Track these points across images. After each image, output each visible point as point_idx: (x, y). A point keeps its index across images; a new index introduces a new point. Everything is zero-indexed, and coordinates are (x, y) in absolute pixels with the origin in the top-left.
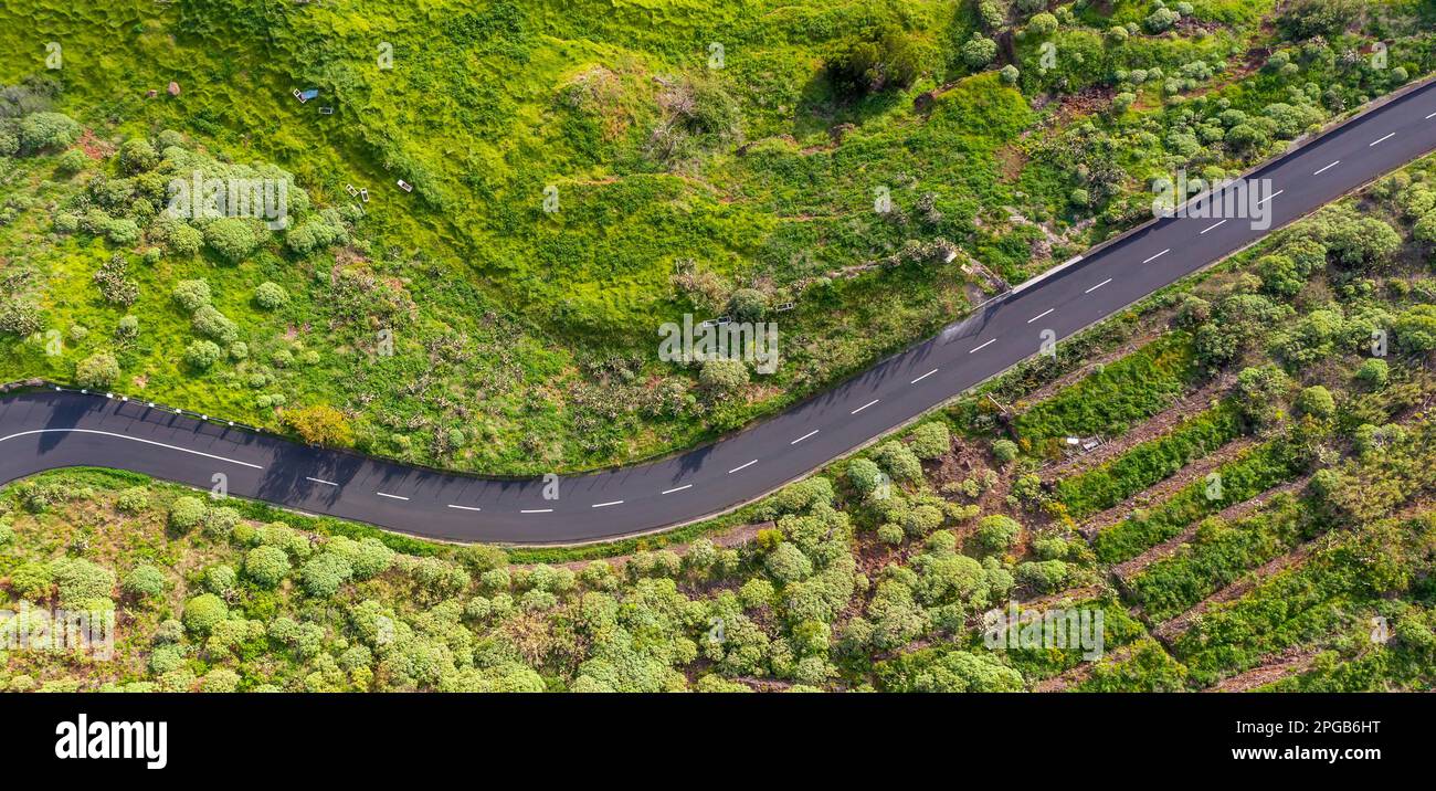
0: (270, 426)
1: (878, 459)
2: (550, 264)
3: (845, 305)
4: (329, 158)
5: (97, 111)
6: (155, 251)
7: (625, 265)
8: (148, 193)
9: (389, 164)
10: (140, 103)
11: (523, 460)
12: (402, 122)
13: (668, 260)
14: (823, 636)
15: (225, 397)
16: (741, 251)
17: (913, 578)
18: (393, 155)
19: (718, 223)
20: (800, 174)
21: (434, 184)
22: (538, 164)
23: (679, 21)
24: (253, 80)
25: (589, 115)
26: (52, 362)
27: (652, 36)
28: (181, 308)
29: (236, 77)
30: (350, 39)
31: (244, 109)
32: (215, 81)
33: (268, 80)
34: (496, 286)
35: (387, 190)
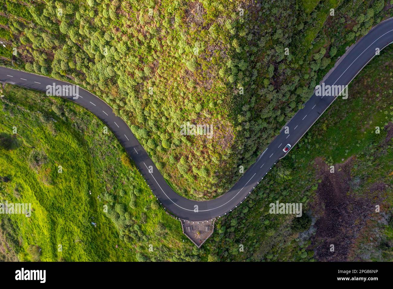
0: (135, 169)
1: (40, 71)
2: (77, 156)
3: (28, 104)
4: (99, 209)
5: (133, 255)
6: (133, 219)
7: (64, 144)
8: (129, 231)
9: (89, 199)
10: (125, 249)
11: (100, 124)
12: (82, 204)
13: (56, 139)
14: (65, 47)
15: (139, 181)
16: (43, 130)
17: (42, 44)
18: (88, 200)
19: (43, 138)
20: (25, 135)
21: (85, 188)
22: (66, 176)
23: (27, 180)
24: (102, 235)
25: (51, 177)
26: (161, 214)
27: (34, 182)
28: (136, 204)
29: (104, 238)
30: (79, 227)
31: (108, 232)
32: (108, 241)
33: (99, 233)
34: (89, 161)
35: (94, 195)
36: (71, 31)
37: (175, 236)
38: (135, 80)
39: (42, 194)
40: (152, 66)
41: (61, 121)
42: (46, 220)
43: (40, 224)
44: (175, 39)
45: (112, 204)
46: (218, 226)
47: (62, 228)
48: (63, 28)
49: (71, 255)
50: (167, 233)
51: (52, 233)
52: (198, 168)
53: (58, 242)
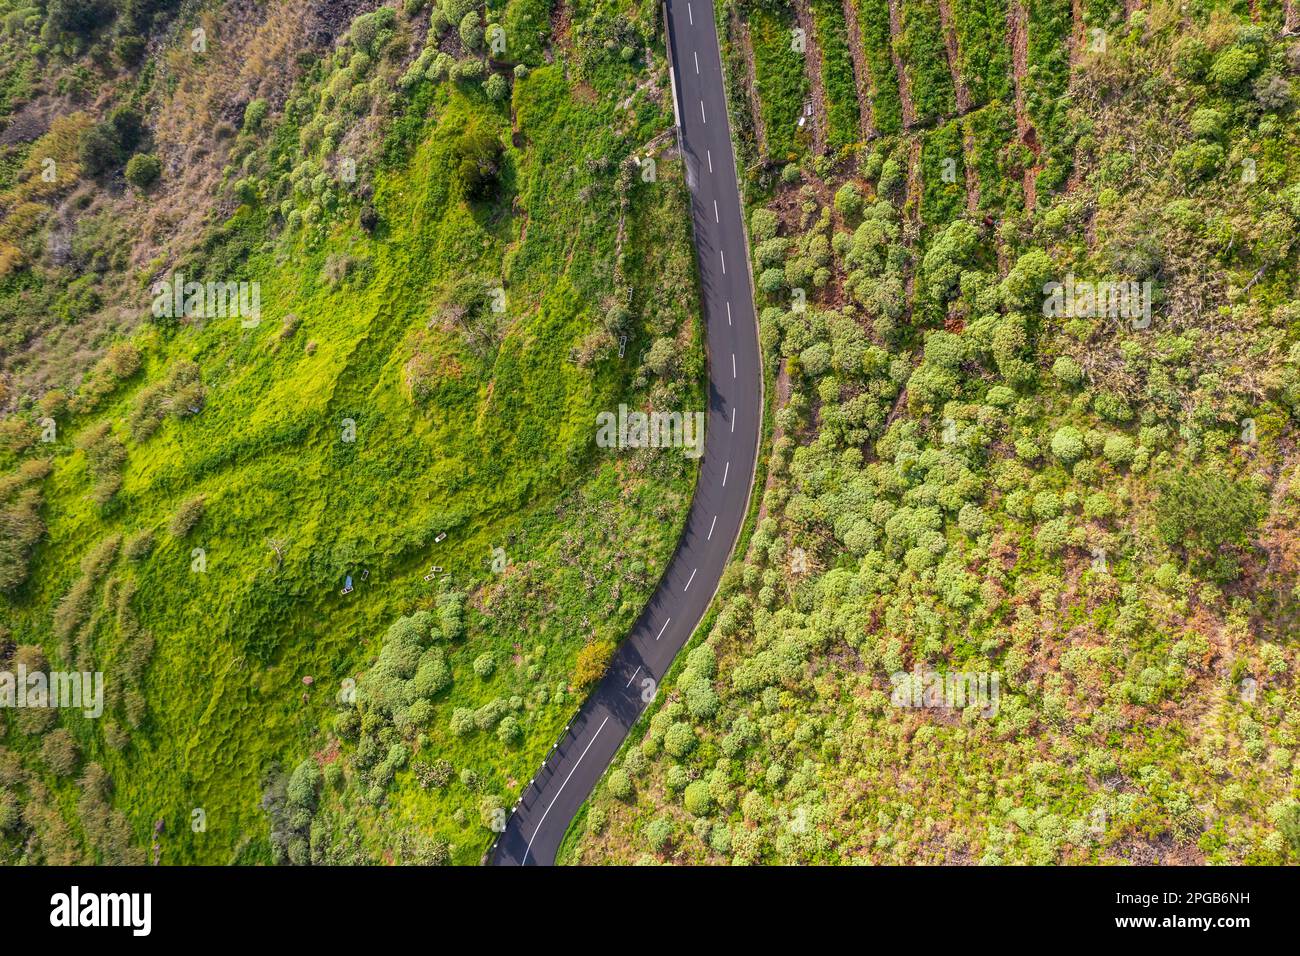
0: (579, 700)
1: (765, 267)
2: (537, 453)
3: (643, 250)
4: (399, 585)
5: (303, 742)
6: (421, 738)
7: (557, 398)
8: (377, 727)
9: (420, 543)
10: (309, 709)
11: (671, 524)
12: (394, 523)
13: (565, 366)
14: (878, 353)
15: (546, 725)
16: (577, 311)
17: (859, 273)
18: (415, 538)
19: (551, 319)
20: (537, 248)
21: (447, 515)
22: (461, 435)
23: (395, 295)
24: (323, 620)
25: (439, 384)
26: (474, 843)
27: (398, 319)
28: (469, 734)
29: (317, 631)
30: (320, 539)
31: (342, 634)
32: (313, 648)
33: (327, 609)
34: (537, 498)
35: (439, 551)
36: (941, 379)
38: (863, 640)
39: (372, 365)
41: (627, 370)
42: (298, 409)
43: (277, 386)
44: (1055, 791)
45: (435, 633)
47: (295, 477)
48: (941, 344)
49: (222, 534)
51: (267, 443)
53: (246, 470)
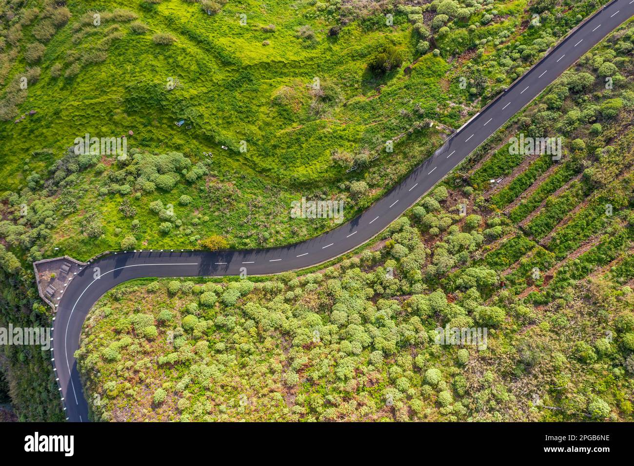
0: (197, 248)
1: (423, 205)
2: (285, 164)
4: (194, 144)
6: (138, 194)
7: (313, 157)
8: (131, 173)
9: (217, 141)
11: (293, 237)
12: (218, 125)
13: (328, 151)
14: (419, 275)
15: (178, 241)
16: (354, 141)
17: (446, 246)
18: (217, 137)
19: (343, 133)
20: (368, 108)
21: (235, 144)
22: (272, 128)
23: (310, 63)
24: (159, 123)
25: (286, 105)
26: (111, 244)
27: (302, 70)
28: (153, 213)
29: (153, 123)
30: (191, 99)
31: (159, 134)
32: (145, 126)
33: (165, 121)
34: (267, 176)
35: (218, 151)
36: (425, 308)
37: (70, 240)
38: (298, 346)
39: (276, 72)
40: (292, 391)
41: (343, 177)
42: (238, 54)
43: (241, 40)
45: (184, 171)
46: (43, 309)
47: (209, 72)
48: (439, 298)
49: (167, 58)
50: (82, 232)
51: (215, 51)
52: (124, 348)
53: (199, 50)
